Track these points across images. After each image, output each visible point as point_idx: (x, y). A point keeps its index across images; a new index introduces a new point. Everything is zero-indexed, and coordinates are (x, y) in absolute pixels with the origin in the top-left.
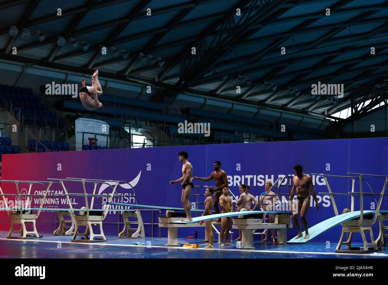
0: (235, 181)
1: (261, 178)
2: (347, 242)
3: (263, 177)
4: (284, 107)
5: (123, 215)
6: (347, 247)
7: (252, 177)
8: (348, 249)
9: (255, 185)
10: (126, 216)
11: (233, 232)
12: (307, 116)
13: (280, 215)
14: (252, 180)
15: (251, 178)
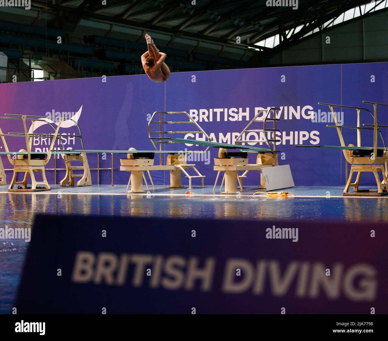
0: (201, 116)
1: (233, 112)
2: (355, 183)
3: (236, 110)
4: (200, 35)
5: (65, 159)
6: (354, 189)
7: (223, 111)
8: (355, 192)
9: (226, 120)
10: (68, 160)
11: (205, 176)
12: (228, 45)
13: (263, 154)
14: (222, 114)
15: (221, 112)
